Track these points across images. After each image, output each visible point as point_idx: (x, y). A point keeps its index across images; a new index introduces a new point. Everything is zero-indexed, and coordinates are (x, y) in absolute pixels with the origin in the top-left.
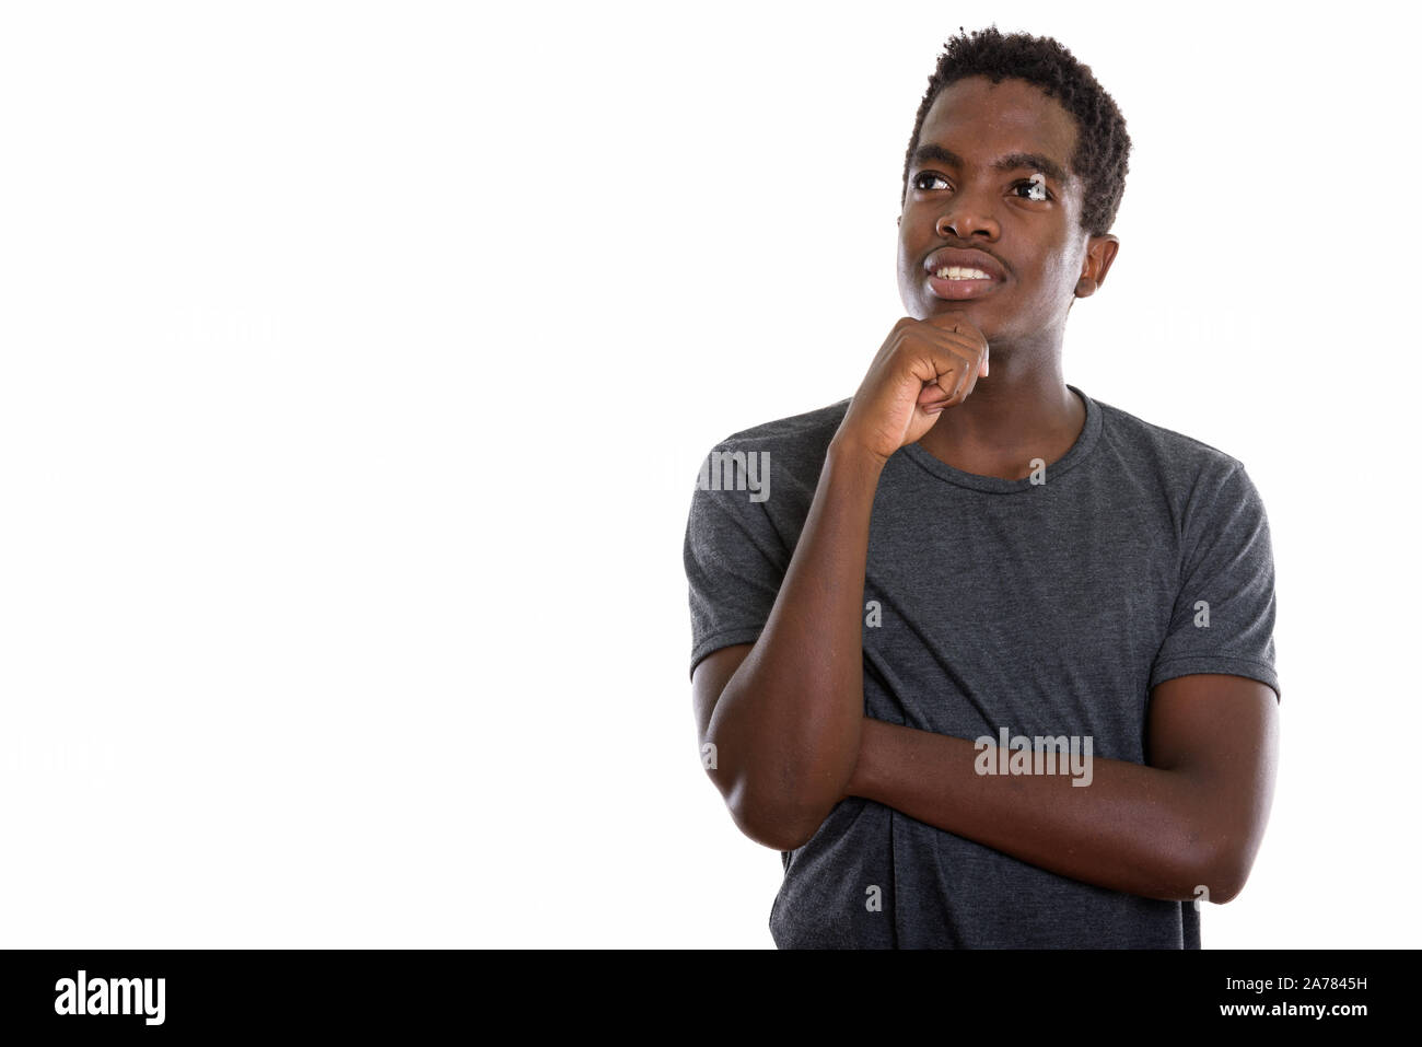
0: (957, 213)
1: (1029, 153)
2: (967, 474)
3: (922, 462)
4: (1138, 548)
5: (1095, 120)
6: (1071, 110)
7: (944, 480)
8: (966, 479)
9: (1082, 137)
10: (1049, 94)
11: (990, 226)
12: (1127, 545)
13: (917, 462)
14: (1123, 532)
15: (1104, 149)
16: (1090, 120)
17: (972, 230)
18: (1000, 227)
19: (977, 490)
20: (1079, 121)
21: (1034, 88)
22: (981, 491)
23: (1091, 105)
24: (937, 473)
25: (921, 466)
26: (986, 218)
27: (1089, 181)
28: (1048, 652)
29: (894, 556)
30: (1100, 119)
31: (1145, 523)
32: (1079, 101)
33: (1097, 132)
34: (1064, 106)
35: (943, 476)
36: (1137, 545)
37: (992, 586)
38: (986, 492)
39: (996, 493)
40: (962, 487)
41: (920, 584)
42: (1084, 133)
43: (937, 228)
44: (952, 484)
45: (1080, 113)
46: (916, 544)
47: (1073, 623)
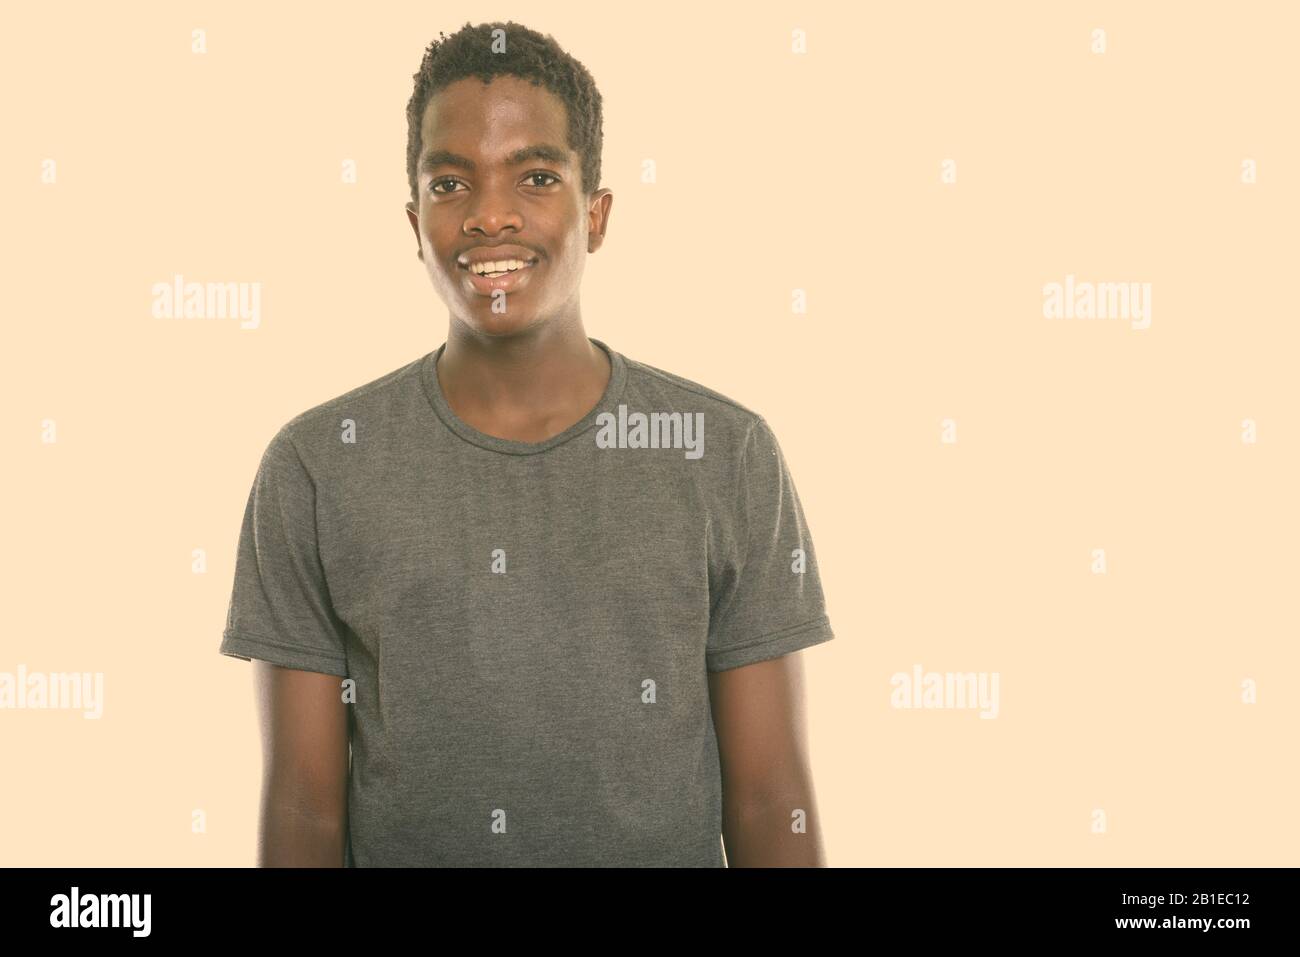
0: (481, 214)
1: (531, 145)
2: (492, 438)
3: (452, 425)
4: (645, 503)
5: (576, 94)
6: (555, 92)
7: (470, 443)
8: (490, 442)
9: (569, 114)
10: (535, 83)
11: (515, 220)
12: (633, 500)
13: (448, 427)
14: (633, 488)
15: (587, 117)
16: (573, 94)
17: (500, 227)
18: (522, 217)
19: (500, 452)
20: (564, 100)
21: (522, 81)
22: (503, 453)
23: (570, 81)
24: (464, 436)
25: (451, 430)
26: (508, 214)
27: (582, 151)
28: (556, 599)
29: (423, 512)
30: (580, 92)
31: (654, 480)
32: (560, 81)
33: (579, 104)
34: (549, 90)
35: (469, 439)
36: (644, 500)
37: (508, 538)
38: (507, 454)
39: (518, 455)
40: (485, 449)
41: (444, 536)
42: (570, 109)
43: (465, 229)
44: (476, 446)
45: (563, 91)
46: (444, 500)
47: (580, 571)
